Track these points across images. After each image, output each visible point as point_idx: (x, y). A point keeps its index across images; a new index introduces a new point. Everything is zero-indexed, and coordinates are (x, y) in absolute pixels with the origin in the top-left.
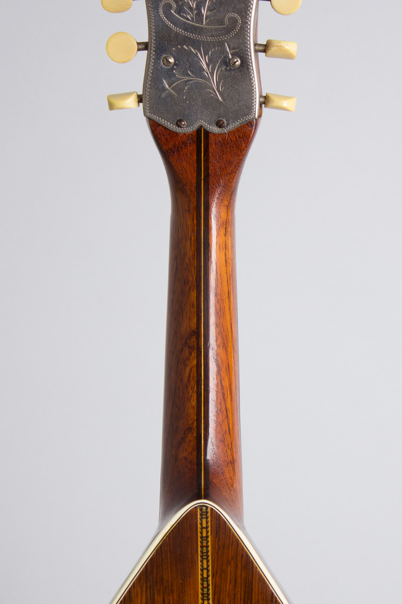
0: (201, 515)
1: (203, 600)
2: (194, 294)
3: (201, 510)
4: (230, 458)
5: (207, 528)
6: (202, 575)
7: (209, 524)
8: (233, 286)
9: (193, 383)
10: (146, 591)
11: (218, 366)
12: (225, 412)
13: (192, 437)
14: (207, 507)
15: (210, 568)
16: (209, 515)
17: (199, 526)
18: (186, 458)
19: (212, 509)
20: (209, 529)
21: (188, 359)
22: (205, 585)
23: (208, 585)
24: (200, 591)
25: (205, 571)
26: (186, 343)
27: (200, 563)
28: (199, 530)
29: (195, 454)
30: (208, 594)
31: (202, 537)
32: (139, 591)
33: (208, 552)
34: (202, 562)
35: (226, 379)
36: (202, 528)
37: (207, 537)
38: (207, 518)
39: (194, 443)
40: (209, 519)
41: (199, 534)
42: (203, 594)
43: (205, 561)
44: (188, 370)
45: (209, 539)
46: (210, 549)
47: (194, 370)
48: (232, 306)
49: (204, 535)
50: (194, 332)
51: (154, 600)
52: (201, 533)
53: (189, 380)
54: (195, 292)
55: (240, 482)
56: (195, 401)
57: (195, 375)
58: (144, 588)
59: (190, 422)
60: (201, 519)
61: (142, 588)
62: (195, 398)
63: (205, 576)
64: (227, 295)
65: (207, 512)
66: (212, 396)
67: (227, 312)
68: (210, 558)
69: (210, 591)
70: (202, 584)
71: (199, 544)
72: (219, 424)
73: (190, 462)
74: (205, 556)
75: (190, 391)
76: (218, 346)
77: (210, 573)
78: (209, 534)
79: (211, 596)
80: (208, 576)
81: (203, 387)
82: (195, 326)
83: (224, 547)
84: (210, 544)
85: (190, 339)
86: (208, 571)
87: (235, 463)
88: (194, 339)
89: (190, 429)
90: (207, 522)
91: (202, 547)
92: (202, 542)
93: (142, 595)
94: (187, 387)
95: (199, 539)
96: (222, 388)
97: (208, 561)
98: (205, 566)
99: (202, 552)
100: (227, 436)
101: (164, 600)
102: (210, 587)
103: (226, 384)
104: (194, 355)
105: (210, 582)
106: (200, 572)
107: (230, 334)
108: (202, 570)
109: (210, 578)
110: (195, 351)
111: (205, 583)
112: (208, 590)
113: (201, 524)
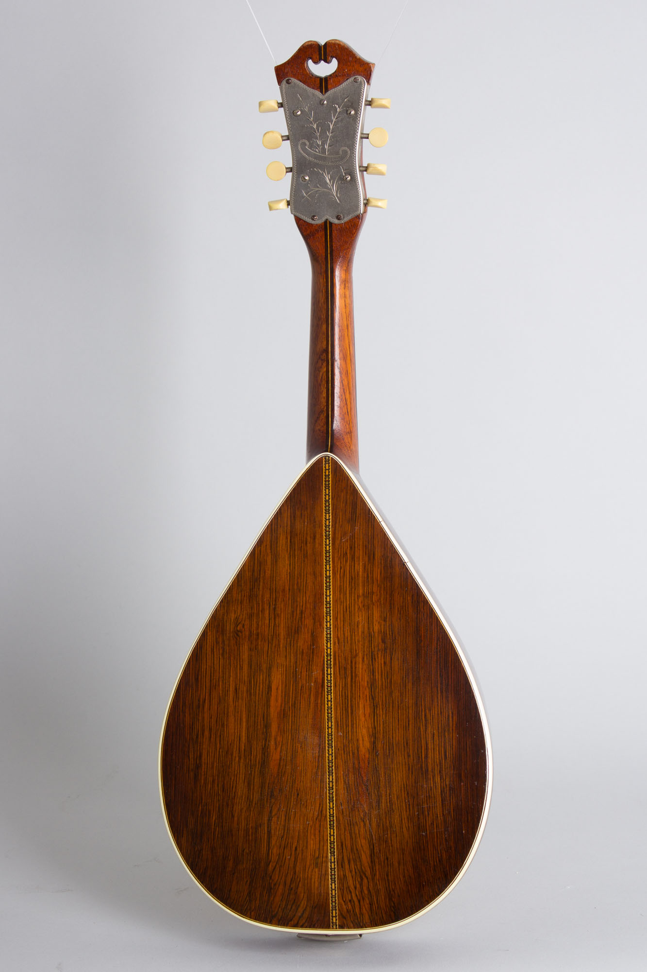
0: (325, 461)
1: (326, 513)
2: (324, 327)
3: (325, 459)
4: (348, 430)
5: (329, 469)
6: (325, 498)
7: (330, 467)
8: (351, 321)
9: (324, 382)
10: (291, 509)
11: (340, 373)
12: (345, 401)
13: (323, 416)
14: (329, 457)
15: (330, 494)
16: (330, 461)
17: (324, 468)
18: (320, 430)
19: (332, 458)
20: (330, 470)
21: (321, 367)
22: (327, 505)
23: (329, 504)
24: (324, 508)
25: (327, 496)
26: (320, 357)
27: (324, 491)
28: (324, 471)
29: (325, 427)
30: (329, 510)
31: (325, 475)
32: (286, 509)
33: (329, 484)
34: (325, 490)
35: (346, 380)
36: (326, 470)
37: (329, 475)
38: (329, 463)
39: (324, 420)
40: (330, 464)
41: (324, 473)
42: (326, 510)
43: (327, 490)
44: (321, 374)
45: (330, 476)
46: (330, 482)
47: (325, 374)
48: (350, 334)
49: (327, 474)
50: (324, 350)
51: (295, 513)
52: (325, 473)
53: (321, 381)
54: (325, 325)
55: (356, 445)
56: (325, 394)
57: (325, 377)
58: (289, 507)
59: (323, 407)
60: (325, 465)
61: (288, 507)
62: (325, 392)
63: (327, 499)
64: (346, 327)
65: (329, 460)
66: (337, 390)
67: (346, 338)
68: (330, 488)
69: (330, 508)
70: (325, 504)
71: (324, 479)
72: (340, 407)
73: (322, 432)
74: (327, 487)
75: (322, 388)
76: (340, 359)
77: (330, 497)
78: (330, 473)
79: (330, 511)
80: (329, 499)
81: (330, 385)
82: (325, 347)
83: (339, 481)
84: (330, 479)
85: (322, 355)
86: (329, 496)
87: (352, 434)
88: (325, 354)
89: (322, 411)
90: (329, 466)
91: (325, 481)
92: (325, 478)
93: (288, 511)
94: (320, 385)
95: (324, 477)
96: (343, 385)
97: (329, 490)
98: (327, 493)
99: (325, 484)
100: (346, 416)
101: (301, 514)
102: (330, 506)
103: (345, 383)
104: (325, 364)
105: (330, 503)
106: (324, 496)
107: (348, 352)
108: (325, 495)
109: (330, 500)
110: (325, 362)
111: (327, 503)
112: (329, 508)
113: (325, 467)
